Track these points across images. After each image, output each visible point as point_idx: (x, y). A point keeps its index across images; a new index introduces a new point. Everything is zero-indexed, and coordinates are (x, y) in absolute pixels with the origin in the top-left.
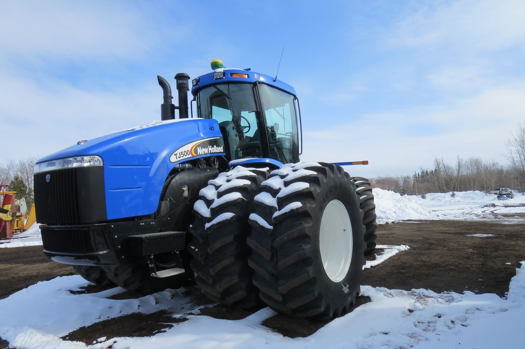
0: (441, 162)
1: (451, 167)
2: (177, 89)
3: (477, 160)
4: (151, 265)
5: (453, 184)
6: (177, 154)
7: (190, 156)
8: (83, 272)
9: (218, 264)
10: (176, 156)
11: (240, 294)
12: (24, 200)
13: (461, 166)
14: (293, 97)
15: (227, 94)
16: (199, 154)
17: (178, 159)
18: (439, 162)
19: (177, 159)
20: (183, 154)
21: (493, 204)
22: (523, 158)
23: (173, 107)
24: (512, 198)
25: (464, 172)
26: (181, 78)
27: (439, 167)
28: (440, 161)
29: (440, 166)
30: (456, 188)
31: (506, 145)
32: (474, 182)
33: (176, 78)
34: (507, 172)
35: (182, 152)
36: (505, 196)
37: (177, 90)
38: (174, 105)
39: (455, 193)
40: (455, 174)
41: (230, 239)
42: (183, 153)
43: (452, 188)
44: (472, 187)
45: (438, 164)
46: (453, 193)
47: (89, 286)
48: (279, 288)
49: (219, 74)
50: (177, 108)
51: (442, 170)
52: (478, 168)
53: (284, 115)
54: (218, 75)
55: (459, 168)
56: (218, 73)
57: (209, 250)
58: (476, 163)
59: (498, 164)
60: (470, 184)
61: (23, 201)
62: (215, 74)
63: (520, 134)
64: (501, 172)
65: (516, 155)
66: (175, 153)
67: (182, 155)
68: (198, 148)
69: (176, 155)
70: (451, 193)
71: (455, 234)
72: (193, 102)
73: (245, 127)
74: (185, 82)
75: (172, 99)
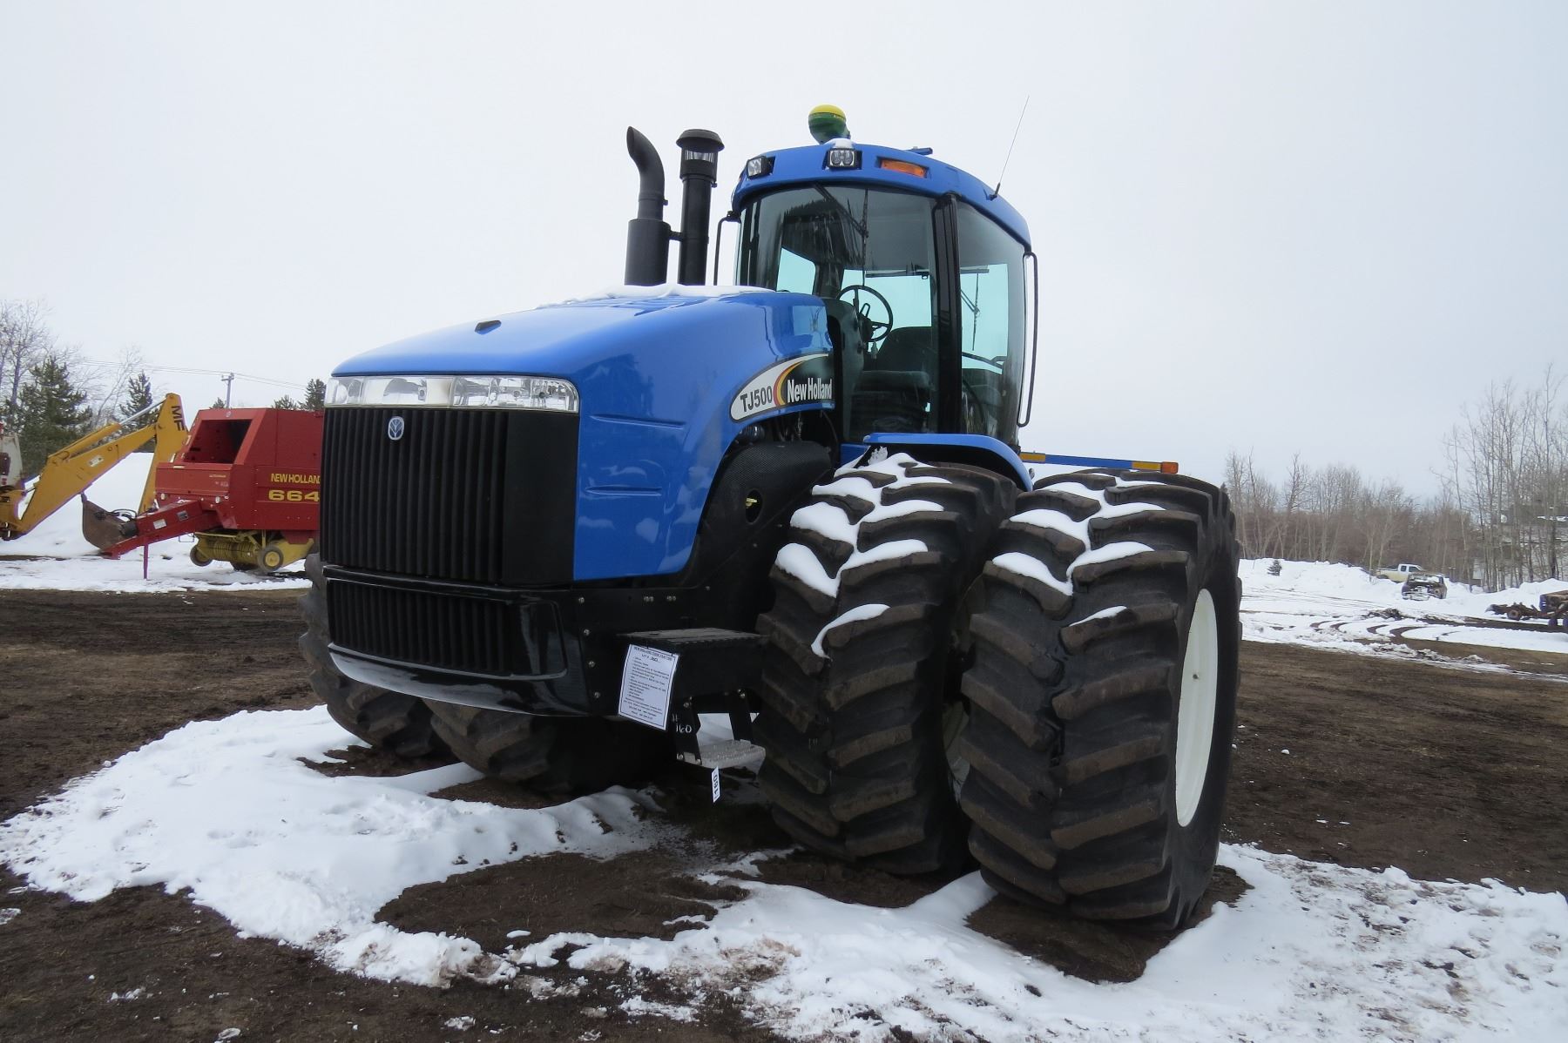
0: (1246, 466)
1: (1271, 486)
2: (681, 177)
3: (1348, 475)
4: (683, 726)
5: (1270, 537)
6: (746, 396)
7: (773, 405)
8: (352, 707)
9: (857, 741)
10: (744, 402)
11: (907, 833)
12: (14, 440)
13: (1301, 487)
14: (1022, 250)
15: (858, 219)
16: (789, 401)
17: (749, 412)
18: (1239, 468)
19: (745, 410)
20: (758, 397)
21: (1395, 610)
22: (1487, 486)
23: (665, 233)
24: (1441, 597)
25: (1308, 505)
26: (701, 145)
27: (1237, 480)
28: (1244, 464)
29: (1243, 479)
30: (1276, 547)
31: (1444, 443)
32: (1331, 536)
33: (681, 142)
34: (1425, 517)
35: (757, 392)
36: (1424, 590)
37: (681, 181)
38: (667, 226)
39: (1282, 562)
40: (1280, 506)
41: (905, 670)
42: (759, 394)
43: (1266, 546)
44: (1324, 549)
45: (1236, 473)
46: (1275, 564)
47: (354, 749)
48: (1055, 833)
49: (844, 154)
50: (675, 236)
51: (1244, 491)
52: (1347, 499)
53: (978, 301)
54: (842, 157)
55: (1293, 491)
56: (842, 152)
57: (830, 697)
58: (1345, 482)
59: (1399, 491)
60: (1318, 542)
61: (12, 444)
62: (833, 154)
63: (1487, 416)
64: (1404, 516)
65: (1469, 475)
66: (742, 393)
67: (756, 401)
68: (789, 381)
69: (744, 397)
70: (1270, 562)
71: (1348, 693)
72: (725, 223)
73: (880, 325)
74: (706, 157)
75: (664, 206)
